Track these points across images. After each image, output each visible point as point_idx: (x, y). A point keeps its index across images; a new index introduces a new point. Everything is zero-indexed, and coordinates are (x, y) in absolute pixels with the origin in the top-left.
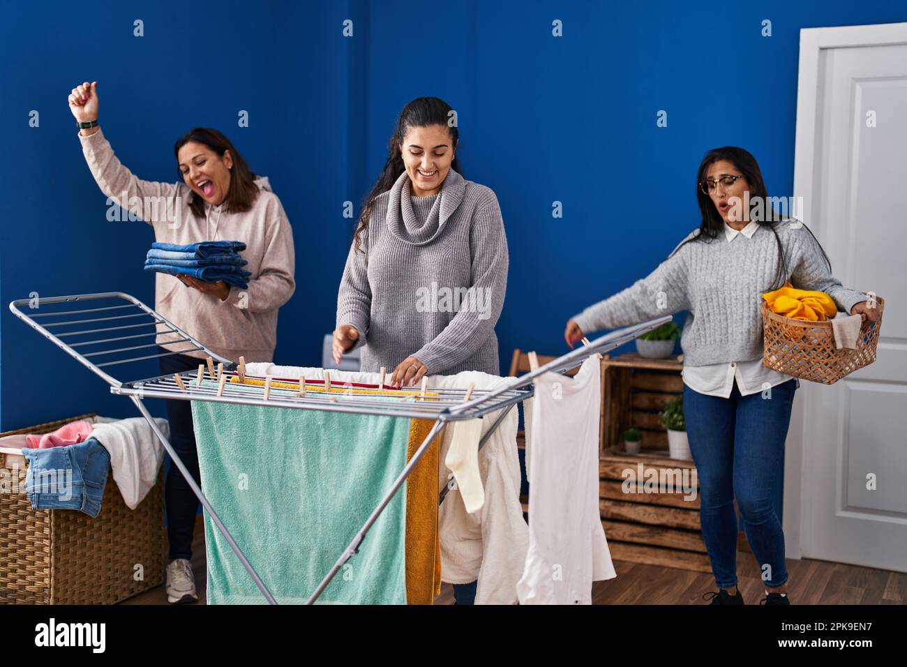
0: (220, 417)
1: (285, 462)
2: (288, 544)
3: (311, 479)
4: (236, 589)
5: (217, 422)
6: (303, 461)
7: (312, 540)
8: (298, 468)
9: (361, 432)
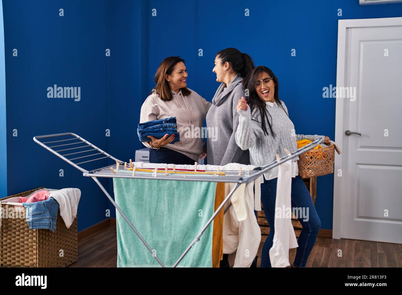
0: (127, 185)
1: (157, 204)
2: (157, 240)
3: (170, 210)
4: (131, 262)
5: (126, 188)
6: (166, 203)
7: (169, 238)
8: (164, 206)
9: (194, 190)
